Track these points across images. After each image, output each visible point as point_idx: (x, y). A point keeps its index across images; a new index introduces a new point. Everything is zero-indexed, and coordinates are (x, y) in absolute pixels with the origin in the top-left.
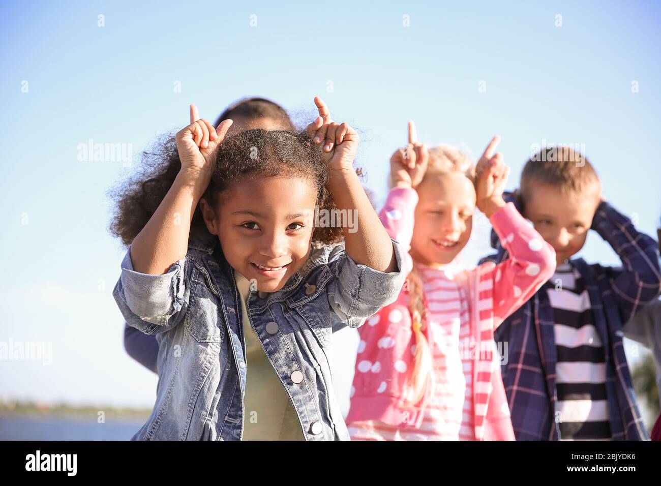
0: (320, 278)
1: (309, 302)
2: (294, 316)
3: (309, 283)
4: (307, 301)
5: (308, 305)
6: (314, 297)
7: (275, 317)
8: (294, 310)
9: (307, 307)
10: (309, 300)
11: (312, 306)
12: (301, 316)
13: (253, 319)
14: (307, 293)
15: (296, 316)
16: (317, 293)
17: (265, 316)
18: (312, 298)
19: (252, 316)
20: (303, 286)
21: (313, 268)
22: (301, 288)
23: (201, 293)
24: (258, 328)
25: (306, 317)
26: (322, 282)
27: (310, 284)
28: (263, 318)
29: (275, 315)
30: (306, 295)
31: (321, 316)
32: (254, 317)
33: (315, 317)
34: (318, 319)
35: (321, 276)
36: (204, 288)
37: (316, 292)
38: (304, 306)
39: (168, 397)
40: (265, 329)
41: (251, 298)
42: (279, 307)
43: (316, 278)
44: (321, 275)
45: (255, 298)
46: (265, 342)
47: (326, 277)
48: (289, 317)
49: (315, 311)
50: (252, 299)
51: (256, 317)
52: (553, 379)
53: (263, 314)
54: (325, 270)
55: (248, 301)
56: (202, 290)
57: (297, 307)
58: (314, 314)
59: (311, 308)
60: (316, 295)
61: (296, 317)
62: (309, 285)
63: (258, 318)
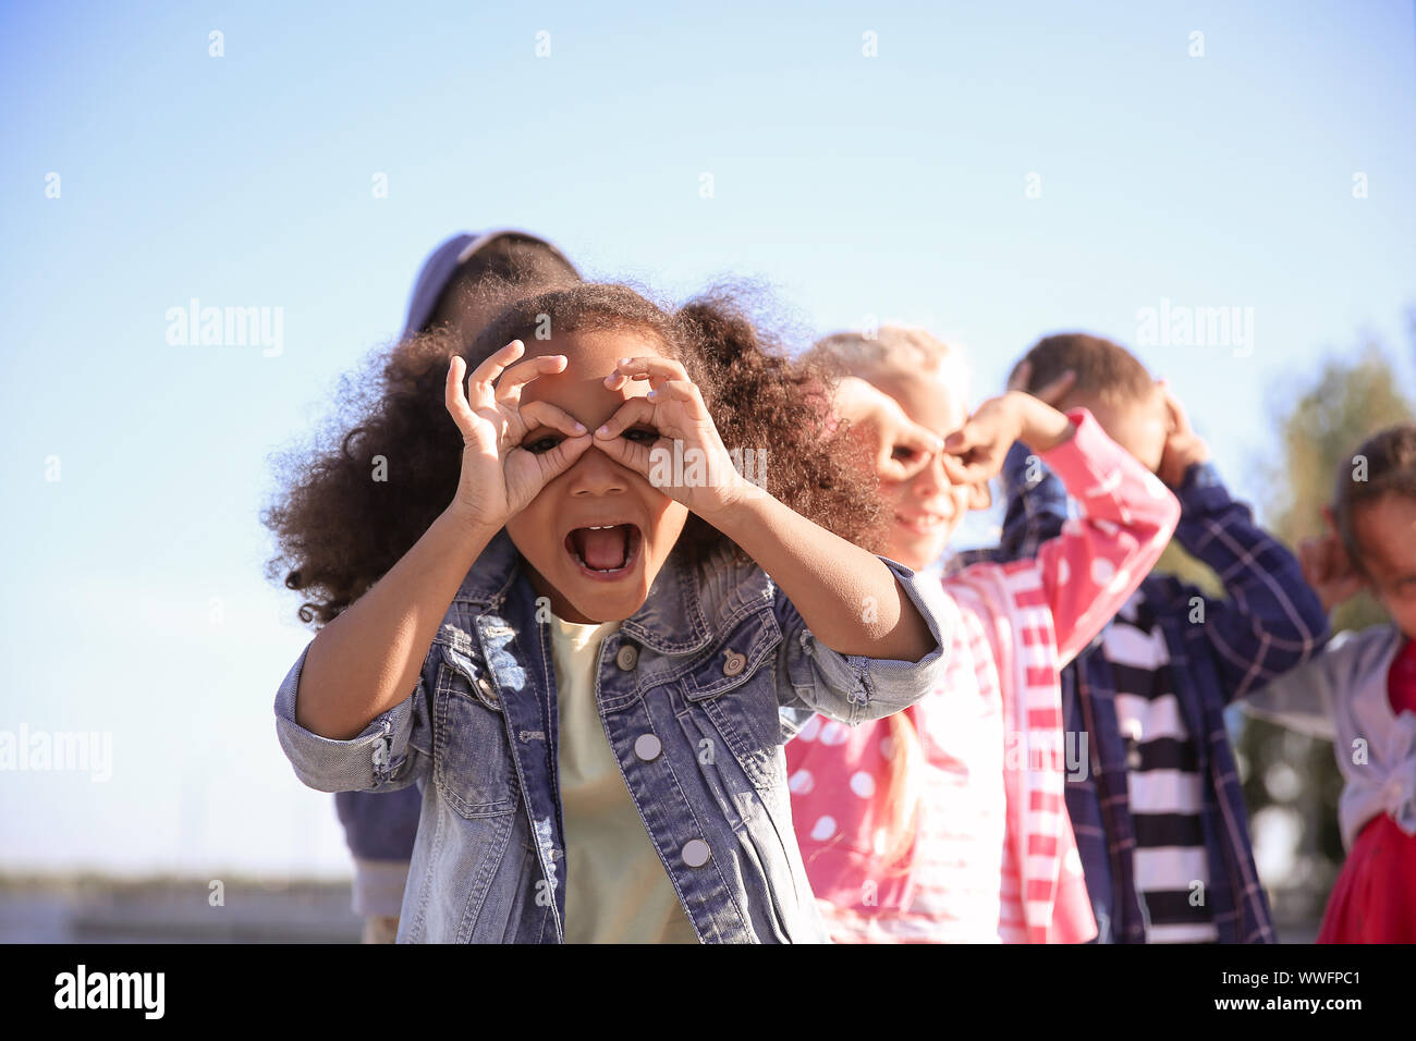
0: (754, 641)
1: (731, 692)
2: (696, 721)
3: (732, 649)
4: (725, 689)
5: (727, 699)
6: (740, 682)
7: (655, 723)
8: (697, 705)
9: (725, 704)
10: (729, 687)
11: (735, 700)
12: (711, 723)
13: (609, 723)
14: (727, 671)
15: (702, 720)
16: (747, 674)
17: (634, 719)
18: (736, 684)
19: (608, 715)
20: (720, 655)
21: (741, 617)
22: (715, 657)
23: (460, 717)
24: (619, 745)
25: (722, 725)
26: (759, 652)
27: (735, 651)
28: (631, 721)
29: (654, 716)
30: (725, 676)
31: (753, 720)
32: (610, 719)
33: (740, 723)
34: (745, 729)
35: (756, 638)
36: (465, 704)
37: (744, 671)
38: (719, 700)
39: (418, 929)
40: (632, 747)
41: (602, 674)
42: (664, 697)
43: (747, 639)
44: (758, 633)
45: (611, 673)
46: (632, 778)
47: (768, 641)
48: (685, 722)
49: (742, 712)
50: (605, 677)
51: (616, 718)
52: (1126, 805)
53: (631, 711)
54: (766, 624)
55: (598, 681)
56: (462, 708)
57: (705, 700)
58: (738, 717)
59: (734, 704)
60: (744, 679)
61: (700, 723)
62: (732, 653)
63: (621, 720)
